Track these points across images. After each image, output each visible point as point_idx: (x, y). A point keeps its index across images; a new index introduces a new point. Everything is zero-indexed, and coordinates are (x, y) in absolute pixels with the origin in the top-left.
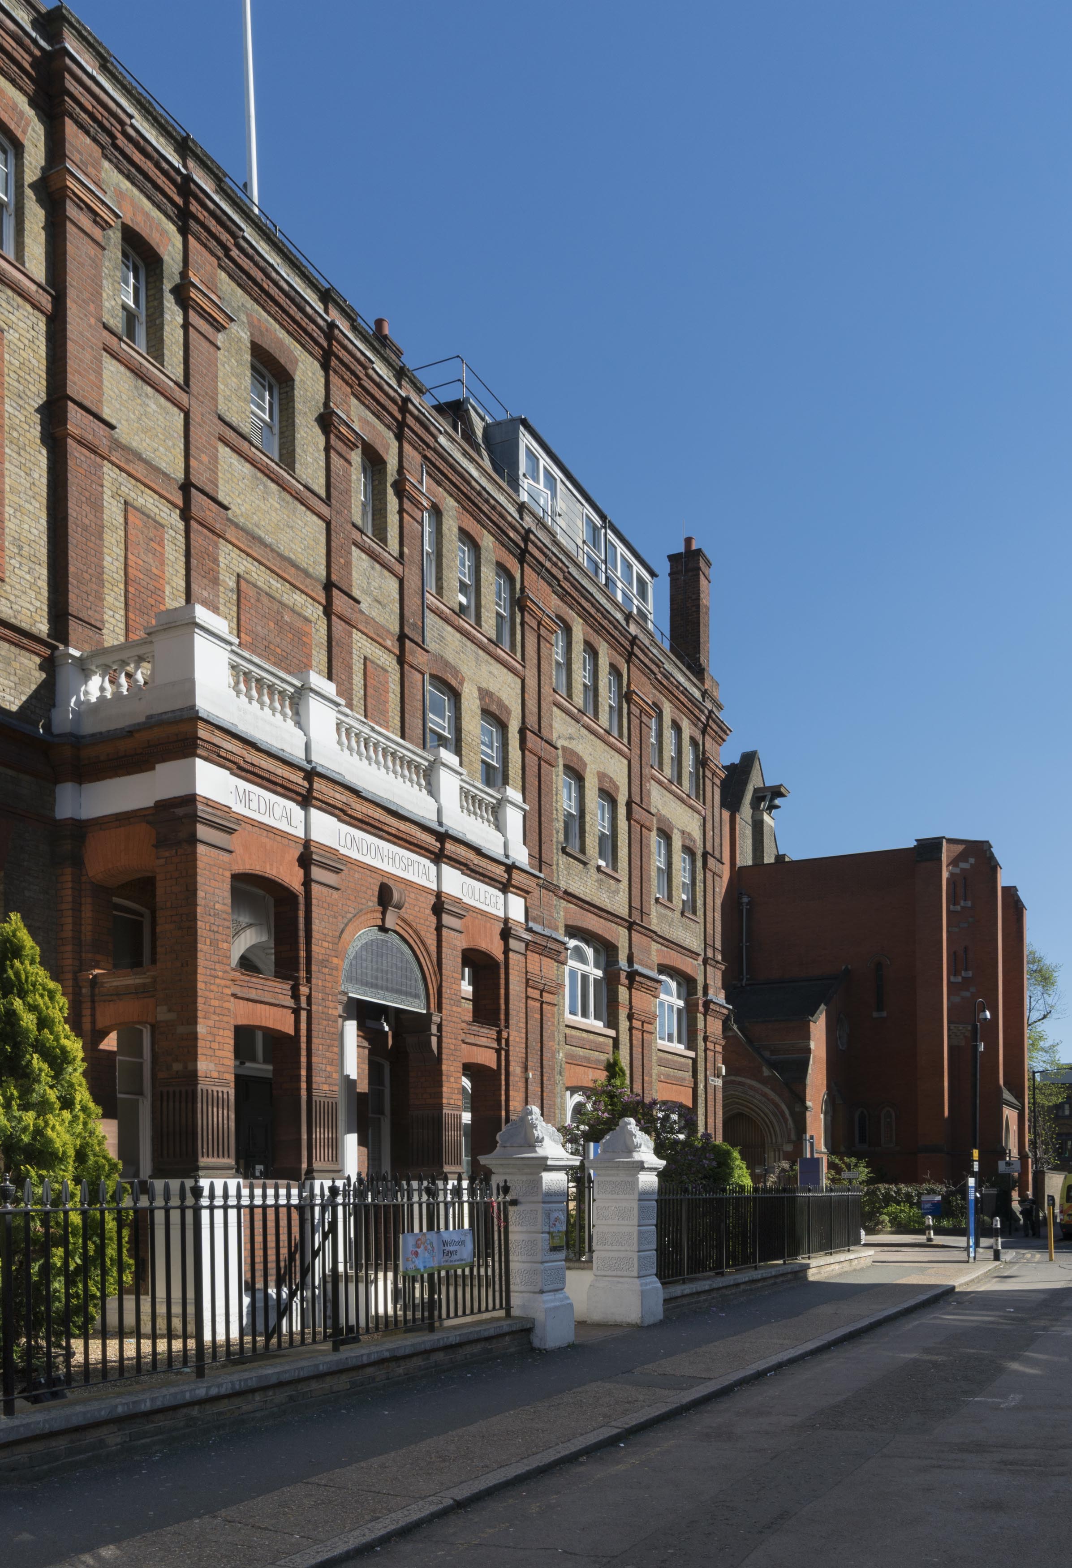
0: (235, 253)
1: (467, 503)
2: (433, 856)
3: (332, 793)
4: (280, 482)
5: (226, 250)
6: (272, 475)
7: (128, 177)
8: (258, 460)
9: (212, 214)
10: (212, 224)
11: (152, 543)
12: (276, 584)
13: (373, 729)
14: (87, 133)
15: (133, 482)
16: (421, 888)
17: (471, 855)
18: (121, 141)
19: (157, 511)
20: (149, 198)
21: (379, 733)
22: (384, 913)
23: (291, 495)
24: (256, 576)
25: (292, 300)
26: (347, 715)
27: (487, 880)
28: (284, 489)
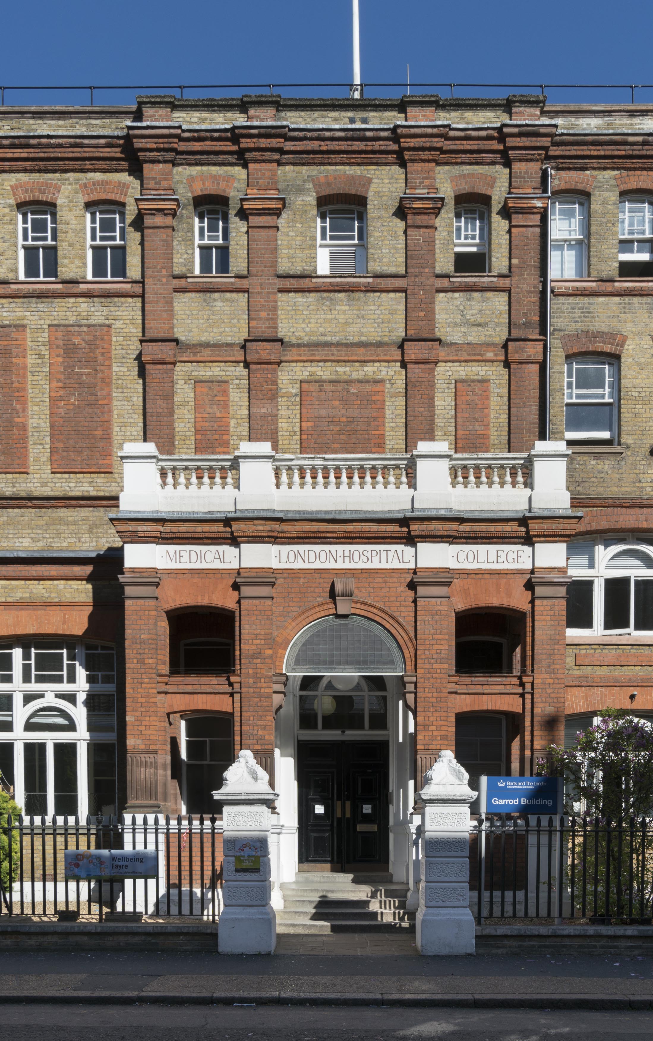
0: (289, 146)
1: (628, 163)
2: (405, 541)
3: (254, 527)
4: (346, 288)
5: (281, 151)
6: (336, 288)
7: (197, 164)
8: (319, 285)
9: (259, 136)
10: (263, 143)
11: (216, 398)
12: (341, 369)
13: (325, 459)
14: (159, 162)
15: (202, 364)
16: (391, 571)
17: (454, 526)
18: (182, 146)
19: (224, 373)
20: (215, 164)
21: (334, 459)
22: (335, 604)
23: (361, 291)
24: (321, 373)
25: (352, 139)
26: (292, 460)
27: (495, 540)
28: (352, 291)
